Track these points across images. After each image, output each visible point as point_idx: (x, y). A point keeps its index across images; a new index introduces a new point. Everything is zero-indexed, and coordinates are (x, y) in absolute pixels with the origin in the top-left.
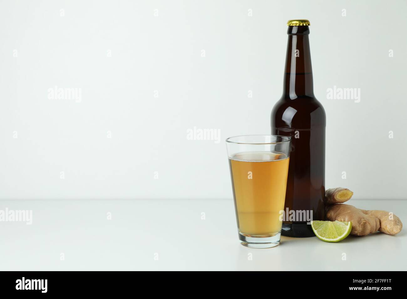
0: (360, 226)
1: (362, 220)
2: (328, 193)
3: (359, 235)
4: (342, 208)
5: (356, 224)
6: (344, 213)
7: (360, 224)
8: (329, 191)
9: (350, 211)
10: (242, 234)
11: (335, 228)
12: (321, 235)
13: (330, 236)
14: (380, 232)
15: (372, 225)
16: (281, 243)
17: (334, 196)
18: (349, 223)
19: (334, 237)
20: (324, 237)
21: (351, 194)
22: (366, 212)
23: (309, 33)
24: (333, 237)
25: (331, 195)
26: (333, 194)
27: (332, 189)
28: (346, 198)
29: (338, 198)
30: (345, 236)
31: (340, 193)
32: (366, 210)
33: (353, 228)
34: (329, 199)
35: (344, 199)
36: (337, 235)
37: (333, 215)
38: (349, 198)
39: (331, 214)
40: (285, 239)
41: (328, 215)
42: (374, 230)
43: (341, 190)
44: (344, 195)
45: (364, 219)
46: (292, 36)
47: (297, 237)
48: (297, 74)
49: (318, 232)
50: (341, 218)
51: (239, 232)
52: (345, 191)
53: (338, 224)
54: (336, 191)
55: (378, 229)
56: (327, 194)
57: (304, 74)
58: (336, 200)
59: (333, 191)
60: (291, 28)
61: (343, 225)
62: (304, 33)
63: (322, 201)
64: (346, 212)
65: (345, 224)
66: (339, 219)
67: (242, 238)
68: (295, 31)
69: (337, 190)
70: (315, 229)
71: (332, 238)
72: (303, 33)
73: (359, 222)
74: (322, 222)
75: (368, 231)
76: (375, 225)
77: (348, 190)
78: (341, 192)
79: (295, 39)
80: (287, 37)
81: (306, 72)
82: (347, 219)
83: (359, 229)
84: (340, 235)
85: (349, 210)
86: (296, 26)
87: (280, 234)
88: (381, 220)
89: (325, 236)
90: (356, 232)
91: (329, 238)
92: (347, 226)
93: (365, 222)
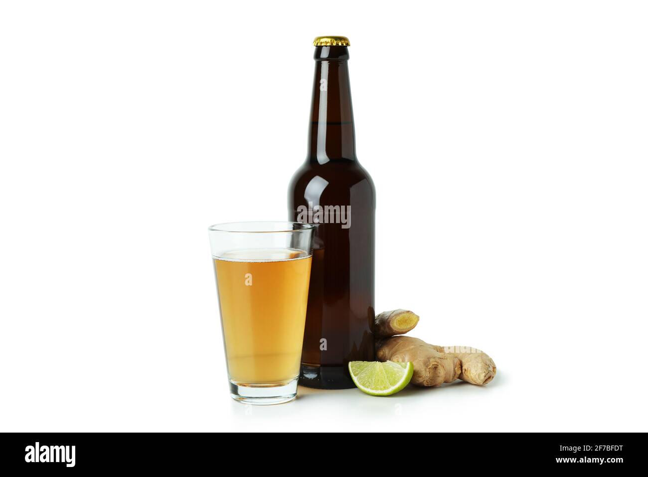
0: (428, 370)
1: (432, 360)
2: (381, 319)
3: (425, 385)
4: (400, 342)
5: (419, 366)
6: (403, 350)
7: (427, 366)
8: (383, 315)
9: (412, 347)
10: (234, 382)
11: (386, 372)
12: (364, 385)
13: (378, 386)
14: (460, 380)
15: (447, 369)
16: (298, 397)
17: (389, 323)
18: (409, 364)
19: (384, 387)
20: (367, 387)
21: (417, 319)
22: (440, 349)
23: (348, 58)
24: (382, 387)
25: (385, 322)
26: (389, 319)
27: (388, 312)
28: (409, 327)
29: (395, 325)
30: (402, 385)
31: (398, 318)
32: (442, 346)
33: (415, 374)
34: (382, 328)
35: (405, 327)
36: (389, 384)
37: (387, 353)
38: (412, 325)
39: (385, 351)
40: (304, 391)
41: (380, 353)
42: (451, 378)
43: (400, 313)
44: (405, 321)
45: (434, 360)
46: (321, 62)
47: (327, 389)
48: (328, 123)
49: (359, 379)
50: (398, 357)
51: (230, 379)
52: (406, 315)
53: (391, 366)
54: (392, 315)
55: (457, 376)
56: (380, 321)
57: (340, 123)
58: (393, 330)
59: (388, 315)
60: (319, 49)
61: (400, 368)
62: (340, 57)
63: (369, 331)
64: (407, 349)
65: (401, 365)
66: (395, 358)
67: (235, 390)
68: (325, 54)
69: (394, 314)
70: (355, 375)
71: (381, 389)
72: (338, 57)
73: (426, 364)
74: (366, 363)
75: (440, 379)
76: (453, 369)
77: (412, 312)
78: (401, 316)
79: (325, 66)
80: (313, 63)
81: (342, 121)
82: (407, 358)
83: (425, 376)
84: (392, 384)
85: (412, 345)
86: (326, 46)
87: (295, 383)
88: (463, 361)
89: (369, 386)
90: (421, 380)
91: (377, 389)
92: (405, 370)
93: (436, 363)
